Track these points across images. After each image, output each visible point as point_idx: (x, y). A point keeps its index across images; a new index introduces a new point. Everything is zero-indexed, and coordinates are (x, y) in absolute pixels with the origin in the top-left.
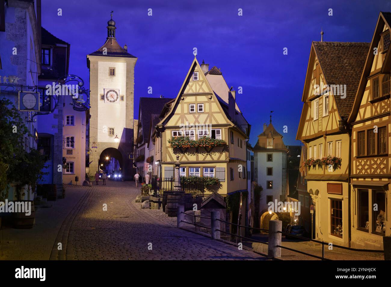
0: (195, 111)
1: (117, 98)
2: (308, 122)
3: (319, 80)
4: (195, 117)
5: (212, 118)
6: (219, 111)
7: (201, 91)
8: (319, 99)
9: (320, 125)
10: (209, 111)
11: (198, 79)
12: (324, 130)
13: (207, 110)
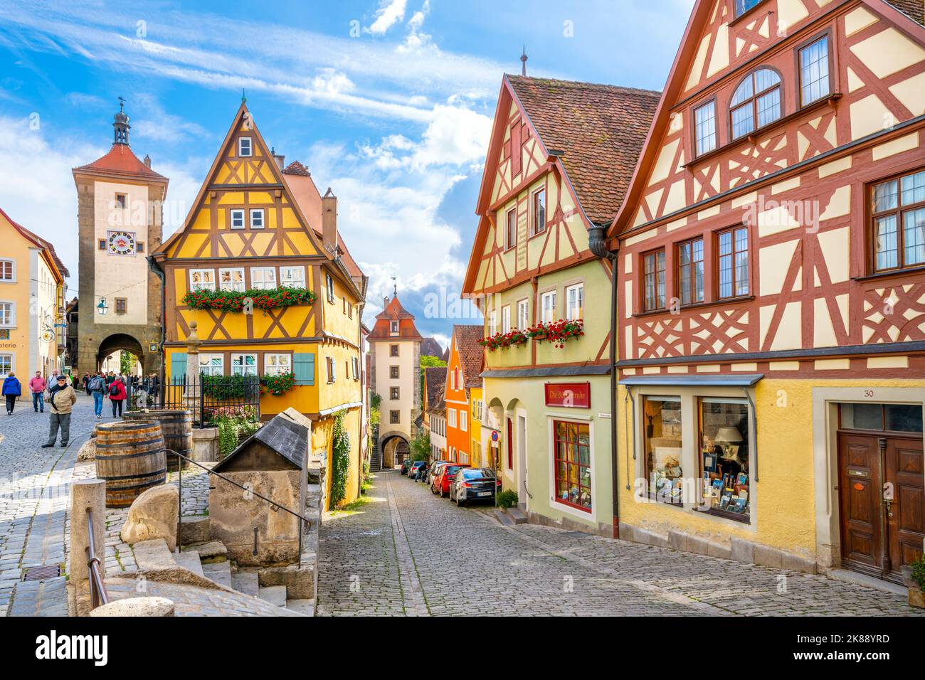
0: (243, 226)
1: (132, 246)
2: (488, 260)
3: (521, 159)
4: (244, 239)
5: (284, 241)
6: (300, 226)
7: (258, 181)
8: (518, 203)
9: (521, 259)
10: (276, 227)
11: (251, 155)
12: (533, 266)
13: (273, 224)
